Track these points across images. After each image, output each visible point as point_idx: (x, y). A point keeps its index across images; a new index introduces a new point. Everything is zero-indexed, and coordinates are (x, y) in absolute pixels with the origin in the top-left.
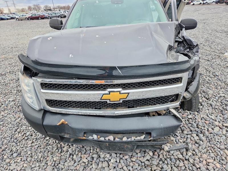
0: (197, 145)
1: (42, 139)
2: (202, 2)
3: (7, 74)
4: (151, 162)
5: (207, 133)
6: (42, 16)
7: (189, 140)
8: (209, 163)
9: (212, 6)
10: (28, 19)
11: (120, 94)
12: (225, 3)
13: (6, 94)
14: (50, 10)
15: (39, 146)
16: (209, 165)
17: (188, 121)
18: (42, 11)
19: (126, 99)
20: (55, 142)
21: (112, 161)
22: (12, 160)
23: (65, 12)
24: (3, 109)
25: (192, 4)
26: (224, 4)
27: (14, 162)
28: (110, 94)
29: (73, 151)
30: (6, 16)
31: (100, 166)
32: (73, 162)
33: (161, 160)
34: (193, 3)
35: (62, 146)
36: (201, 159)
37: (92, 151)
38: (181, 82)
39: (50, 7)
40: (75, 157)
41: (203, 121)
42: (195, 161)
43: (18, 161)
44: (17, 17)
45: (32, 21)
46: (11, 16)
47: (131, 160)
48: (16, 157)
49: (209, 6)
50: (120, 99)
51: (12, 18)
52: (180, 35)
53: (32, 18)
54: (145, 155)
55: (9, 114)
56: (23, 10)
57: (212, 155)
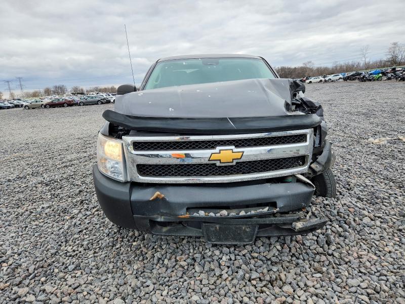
0: (342, 239)
1: (110, 248)
2: (323, 79)
3: (28, 177)
4: (280, 259)
5: (353, 223)
6: (70, 101)
7: (329, 232)
8: (361, 255)
9: (339, 84)
10: (45, 106)
11: (233, 152)
12: (359, 79)
13: (35, 200)
14: (82, 94)
15: (106, 256)
16: (361, 258)
17: (324, 207)
18: (67, 95)
19: (241, 161)
20: (129, 250)
21: (224, 258)
22: (68, 275)
23: (109, 95)
24: (34, 219)
25: (308, 81)
26: (357, 81)
27: (70, 276)
28: (220, 153)
29: (162, 255)
30: (6, 103)
31: (206, 268)
32: (164, 269)
33: (293, 255)
34: (310, 80)
35: (143, 252)
36: (350, 252)
37: (192, 251)
38: (306, 141)
39: (82, 90)
40: (166, 261)
41: (345, 207)
42: (342, 255)
43: (77, 275)
44: (25, 104)
45: (52, 109)
46: (16, 102)
47: (251, 256)
48: (74, 270)
49: (334, 84)
50: (233, 160)
51: (17, 106)
52: (297, 98)
53: (52, 105)
54: (271, 248)
55: (47, 222)
56: (35, 95)
57: (365, 247)
